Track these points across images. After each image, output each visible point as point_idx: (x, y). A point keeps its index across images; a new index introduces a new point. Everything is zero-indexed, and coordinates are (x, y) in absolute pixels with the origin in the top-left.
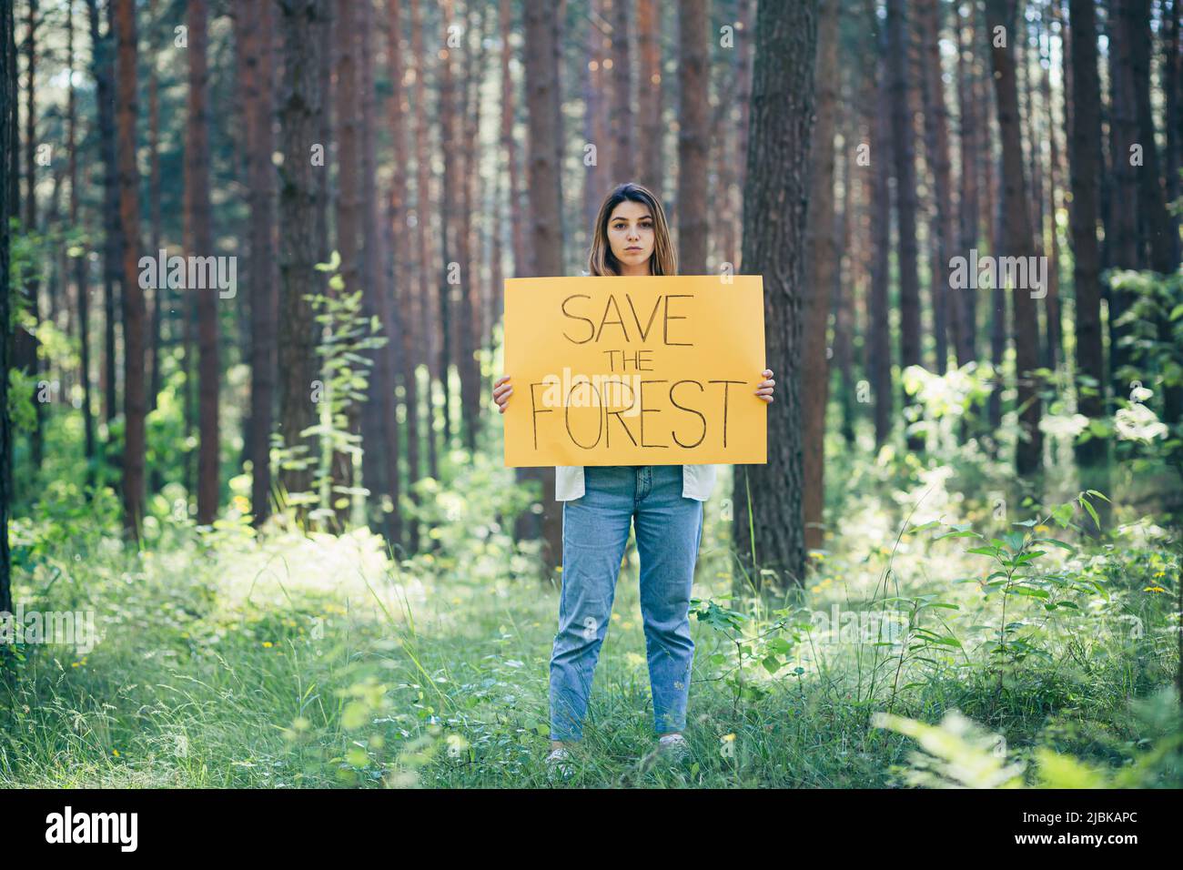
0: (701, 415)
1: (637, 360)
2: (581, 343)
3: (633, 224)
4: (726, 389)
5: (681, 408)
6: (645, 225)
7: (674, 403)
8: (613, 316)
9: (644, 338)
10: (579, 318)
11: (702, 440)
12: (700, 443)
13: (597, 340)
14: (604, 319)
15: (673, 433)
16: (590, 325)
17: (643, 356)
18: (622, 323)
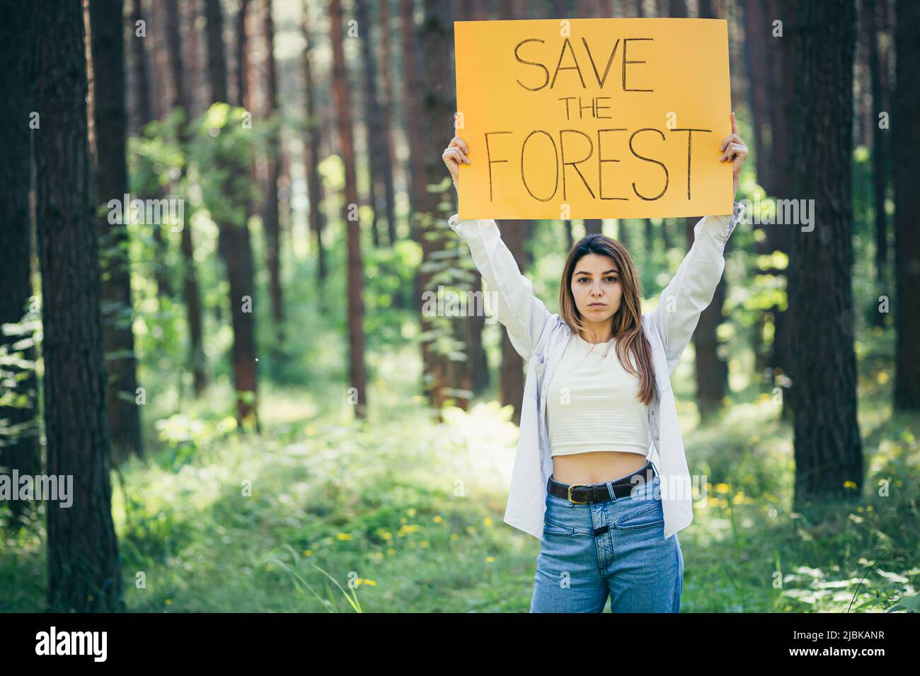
0: (663, 165)
1: (594, 108)
2: (535, 90)
3: (597, 278)
4: (690, 138)
5: (642, 158)
6: (610, 279)
7: (634, 153)
8: (568, 61)
9: (601, 84)
10: (533, 64)
11: (664, 192)
12: (662, 195)
13: (552, 87)
14: (559, 64)
15: (634, 185)
16: (544, 70)
17: (601, 103)
18: (578, 68)
